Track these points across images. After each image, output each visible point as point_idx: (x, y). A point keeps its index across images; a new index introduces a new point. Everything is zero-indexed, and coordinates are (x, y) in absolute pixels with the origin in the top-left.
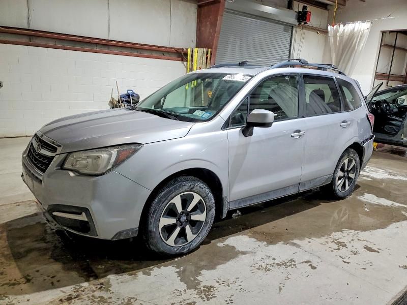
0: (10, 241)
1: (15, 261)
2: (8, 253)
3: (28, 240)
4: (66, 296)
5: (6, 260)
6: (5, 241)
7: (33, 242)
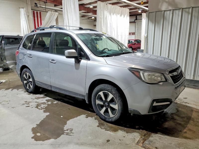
0: (186, 125)
1: (191, 117)
2: (191, 121)
3: (178, 122)
4: (188, 104)
5: (194, 119)
6: (188, 127)
7: (177, 120)
